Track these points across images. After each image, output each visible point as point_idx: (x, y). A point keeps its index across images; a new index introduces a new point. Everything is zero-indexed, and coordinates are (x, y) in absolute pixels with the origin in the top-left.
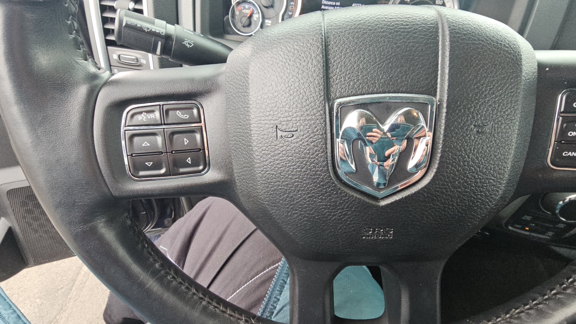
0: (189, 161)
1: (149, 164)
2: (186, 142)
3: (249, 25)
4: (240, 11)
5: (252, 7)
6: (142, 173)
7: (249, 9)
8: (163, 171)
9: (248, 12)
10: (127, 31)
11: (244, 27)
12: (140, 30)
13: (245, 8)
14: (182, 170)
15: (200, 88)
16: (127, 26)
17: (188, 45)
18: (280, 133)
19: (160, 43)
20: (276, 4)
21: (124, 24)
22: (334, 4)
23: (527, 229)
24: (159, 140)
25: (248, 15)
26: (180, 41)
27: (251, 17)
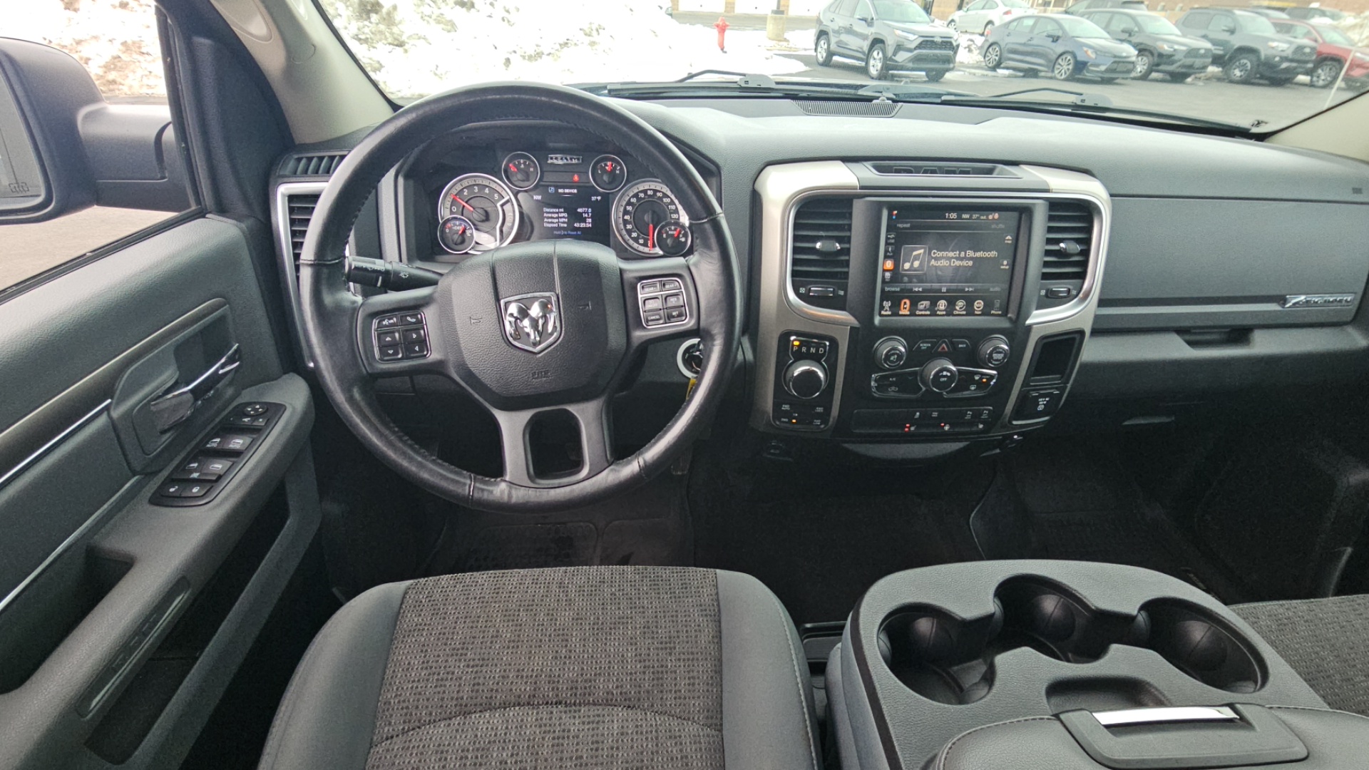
0: (417, 348)
1: (391, 352)
2: (414, 336)
3: (463, 242)
4: (450, 228)
5: (463, 223)
6: (386, 358)
7: (460, 225)
8: (400, 356)
9: (460, 229)
10: (356, 272)
11: (456, 244)
12: (366, 270)
13: (455, 225)
14: (412, 355)
15: (422, 302)
16: (356, 268)
17: (404, 277)
18: (472, 321)
19: (380, 278)
20: (492, 216)
21: (353, 267)
22: (557, 210)
23: (794, 421)
24: (397, 335)
25: (460, 232)
26: (397, 274)
27: (464, 232)
